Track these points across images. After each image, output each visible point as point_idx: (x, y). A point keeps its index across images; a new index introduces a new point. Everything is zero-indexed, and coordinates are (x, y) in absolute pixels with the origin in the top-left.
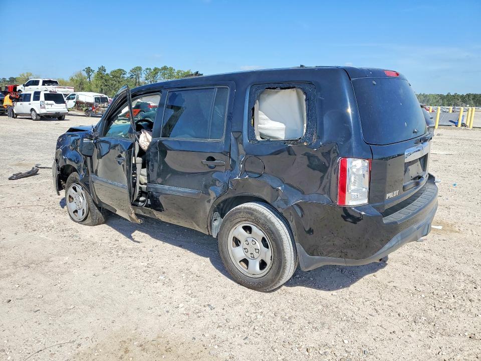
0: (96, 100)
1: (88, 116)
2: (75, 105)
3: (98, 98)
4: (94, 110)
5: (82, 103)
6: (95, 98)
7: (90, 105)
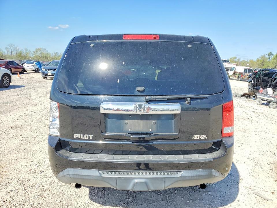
0: (244, 71)
1: (238, 80)
2: (233, 74)
3: (246, 70)
4: (242, 77)
5: (237, 73)
6: (245, 70)
7: (241, 74)
